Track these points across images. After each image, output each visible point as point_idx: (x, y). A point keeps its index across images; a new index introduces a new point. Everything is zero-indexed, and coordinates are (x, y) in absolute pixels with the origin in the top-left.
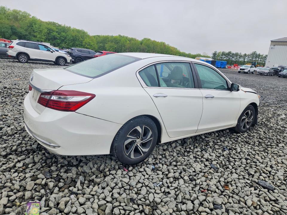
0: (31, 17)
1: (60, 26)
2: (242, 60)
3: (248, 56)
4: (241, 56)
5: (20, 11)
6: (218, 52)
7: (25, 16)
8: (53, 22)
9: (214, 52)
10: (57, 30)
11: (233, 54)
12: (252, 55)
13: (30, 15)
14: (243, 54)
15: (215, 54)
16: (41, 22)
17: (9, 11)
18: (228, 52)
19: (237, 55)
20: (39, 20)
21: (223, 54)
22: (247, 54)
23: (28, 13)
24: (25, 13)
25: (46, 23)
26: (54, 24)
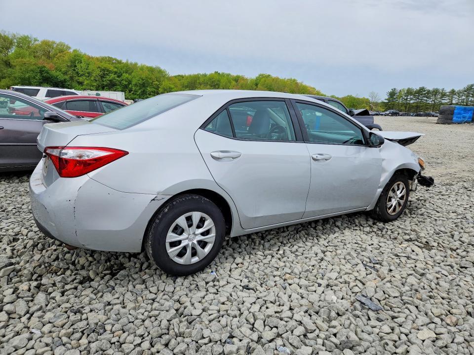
0: (71, 50)
1: (120, 62)
2: (446, 101)
3: (458, 93)
4: (444, 95)
5: (54, 43)
6: (398, 89)
7: (62, 50)
8: (109, 57)
9: (390, 90)
10: (115, 70)
11: (429, 92)
12: (465, 91)
13: (70, 48)
14: (448, 90)
15: (392, 94)
16: (89, 58)
17: (37, 43)
18: (418, 88)
19: (436, 92)
20: (85, 54)
21: (409, 92)
22: (457, 89)
23: (66, 44)
24: (61, 44)
25: (97, 59)
26: (110, 60)
